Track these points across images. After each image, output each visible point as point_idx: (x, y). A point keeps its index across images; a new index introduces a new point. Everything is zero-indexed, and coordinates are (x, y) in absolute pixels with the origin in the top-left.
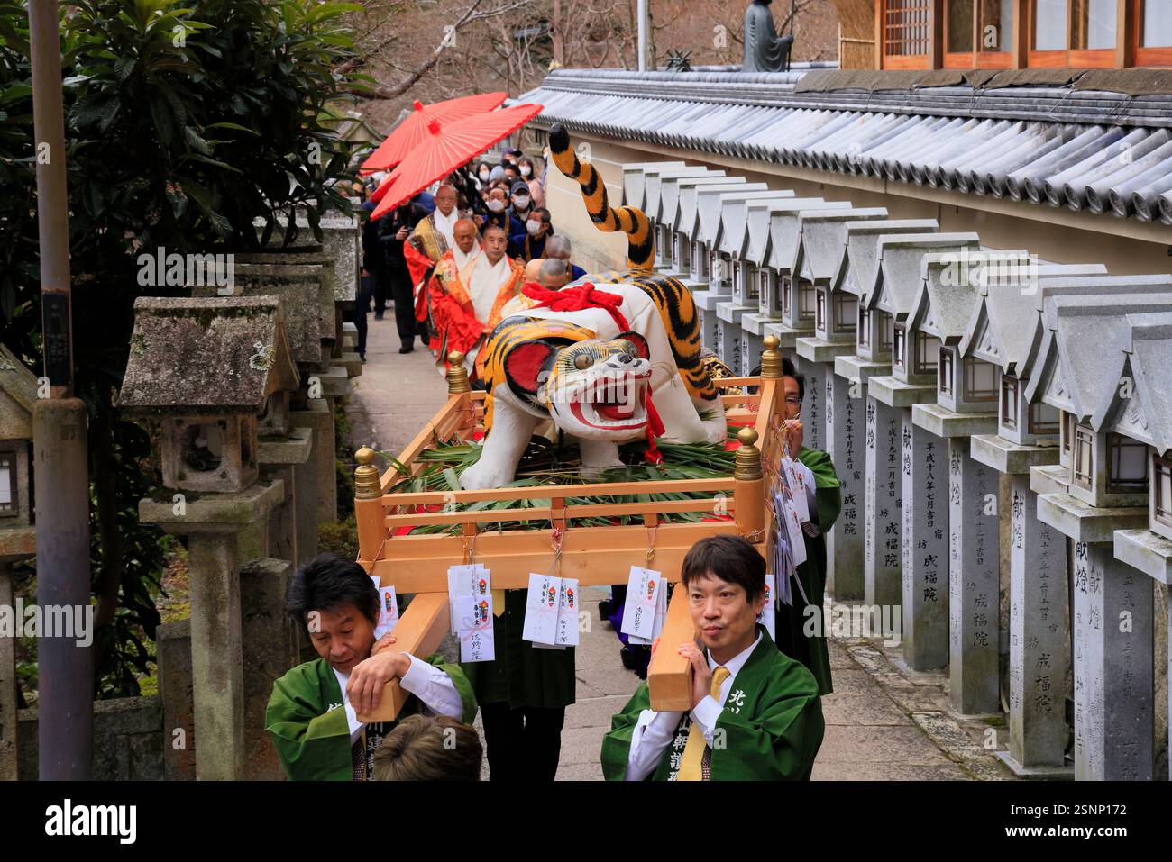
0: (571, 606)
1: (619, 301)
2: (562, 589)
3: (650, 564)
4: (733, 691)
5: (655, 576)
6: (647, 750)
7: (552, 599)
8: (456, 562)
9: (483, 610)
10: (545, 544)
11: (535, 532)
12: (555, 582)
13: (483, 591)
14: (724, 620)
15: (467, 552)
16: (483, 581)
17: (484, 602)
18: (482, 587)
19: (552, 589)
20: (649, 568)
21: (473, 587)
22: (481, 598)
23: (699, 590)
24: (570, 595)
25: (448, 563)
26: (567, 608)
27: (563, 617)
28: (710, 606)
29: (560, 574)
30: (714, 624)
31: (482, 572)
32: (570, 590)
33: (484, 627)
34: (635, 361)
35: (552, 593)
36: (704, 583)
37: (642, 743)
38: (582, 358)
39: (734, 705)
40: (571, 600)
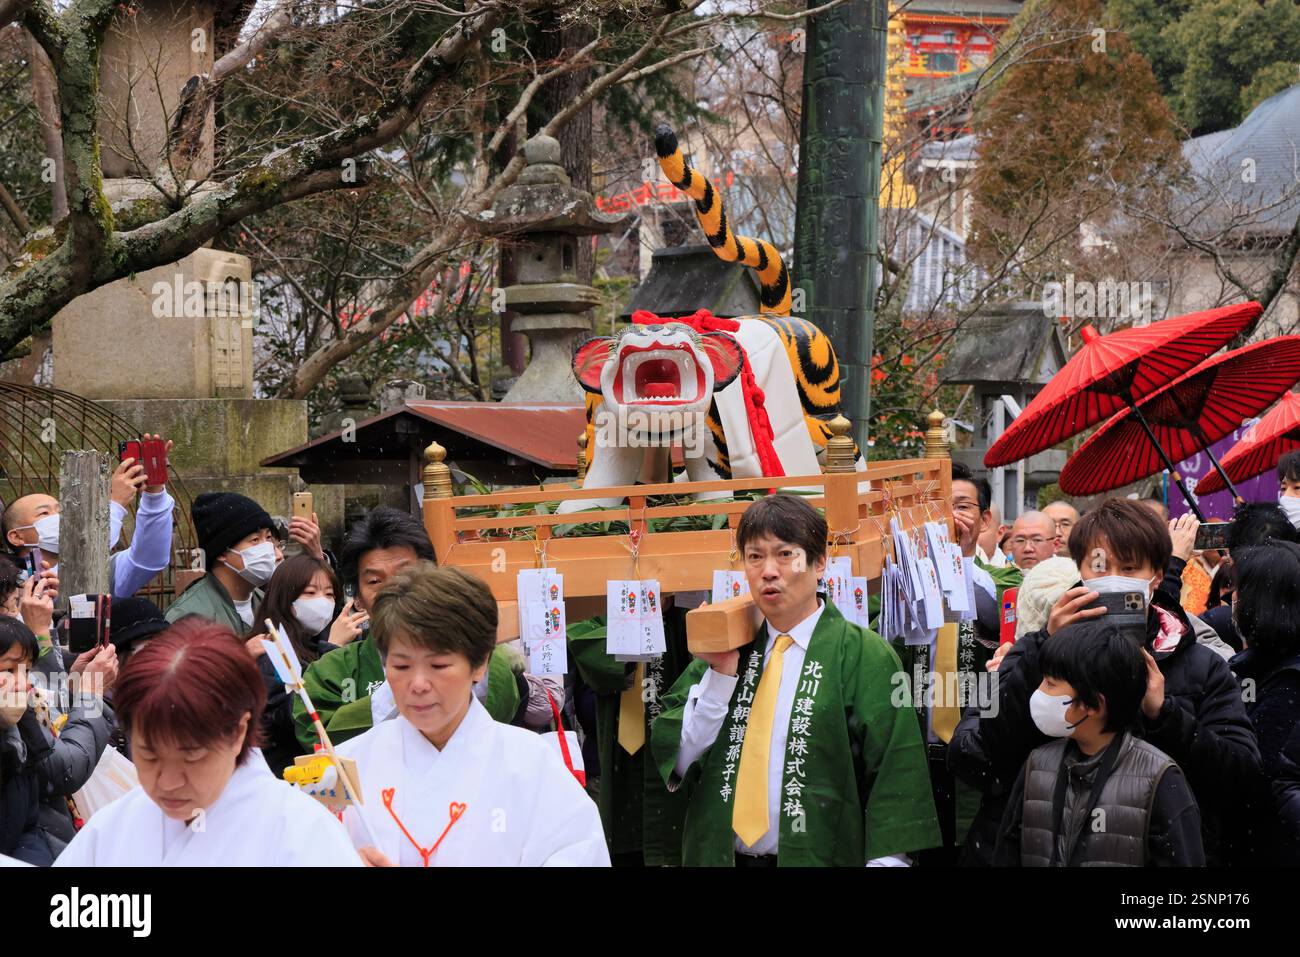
0: (654, 610)
2: (643, 593)
4: (807, 662)
7: (632, 605)
8: (526, 567)
9: (555, 618)
10: (622, 549)
11: (613, 536)
12: (635, 587)
13: (554, 598)
14: (783, 581)
15: (538, 557)
16: (554, 587)
17: (556, 609)
18: (554, 592)
19: (632, 594)
21: (544, 593)
22: (552, 604)
23: (758, 550)
24: (652, 598)
25: (518, 568)
26: (649, 613)
27: (647, 623)
28: (769, 566)
29: (640, 577)
30: (772, 585)
31: (553, 576)
32: (651, 593)
33: (556, 637)
35: (632, 599)
36: (762, 543)
39: (811, 677)
40: (653, 604)
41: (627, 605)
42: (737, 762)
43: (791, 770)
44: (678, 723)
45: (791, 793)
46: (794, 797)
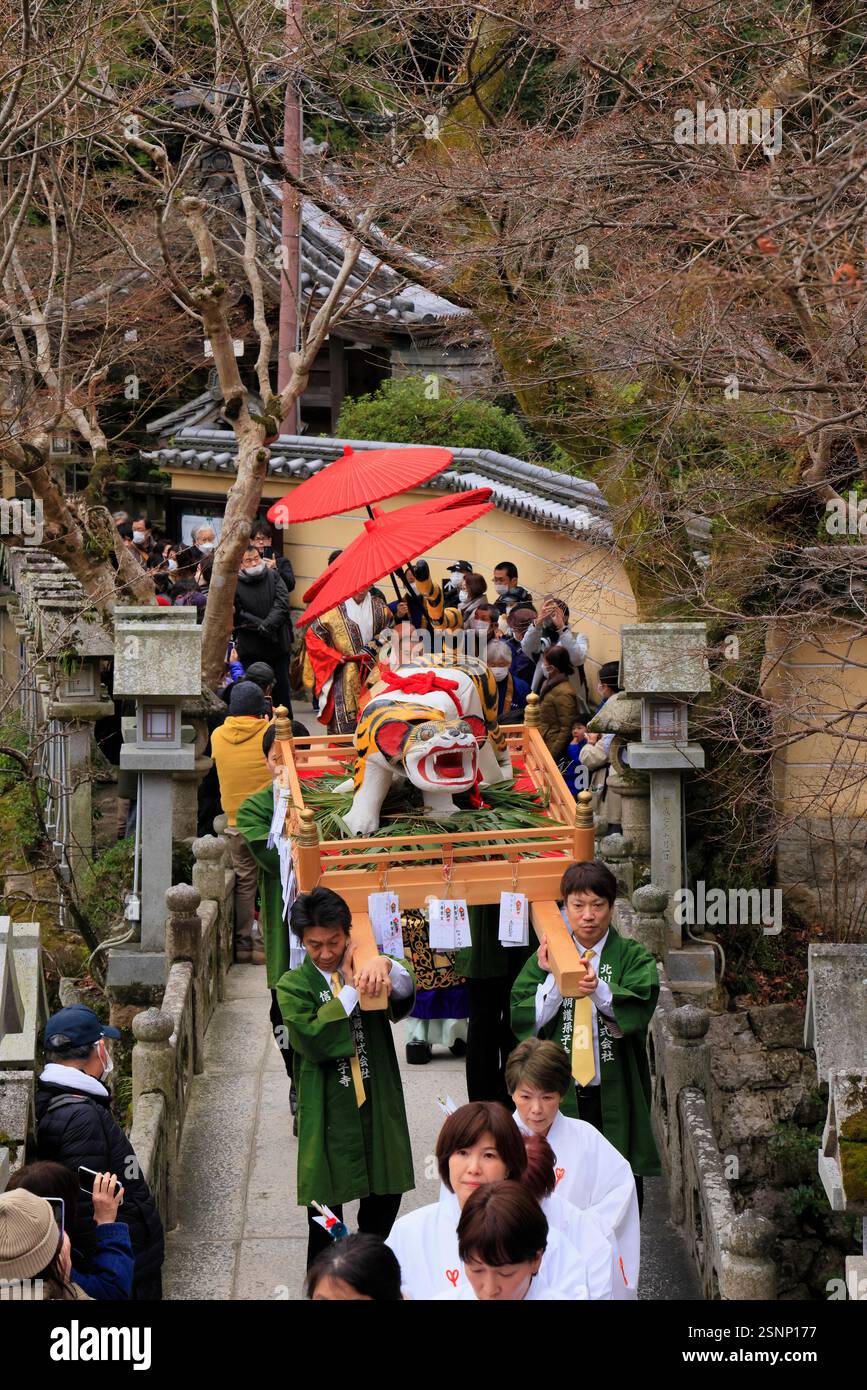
1: (456, 686)
2: (455, 908)
3: (515, 889)
4: (601, 965)
5: (521, 897)
6: (549, 1010)
7: (448, 917)
8: (375, 891)
10: (438, 877)
11: (429, 868)
12: (450, 904)
14: (597, 922)
15: (381, 884)
16: (393, 904)
18: (393, 908)
19: (448, 909)
20: (514, 891)
21: (387, 909)
23: (580, 901)
24: (462, 912)
25: (367, 892)
26: (460, 921)
27: (458, 928)
28: (587, 912)
29: (451, 897)
30: (590, 924)
31: (393, 897)
32: (460, 909)
34: (462, 735)
35: (448, 913)
36: (584, 897)
37: (545, 1006)
38: (426, 732)
39: (605, 974)
40: (462, 915)
41: (445, 916)
42: (571, 1033)
43: (603, 1034)
44: (533, 1009)
45: (605, 1047)
46: (607, 1049)
